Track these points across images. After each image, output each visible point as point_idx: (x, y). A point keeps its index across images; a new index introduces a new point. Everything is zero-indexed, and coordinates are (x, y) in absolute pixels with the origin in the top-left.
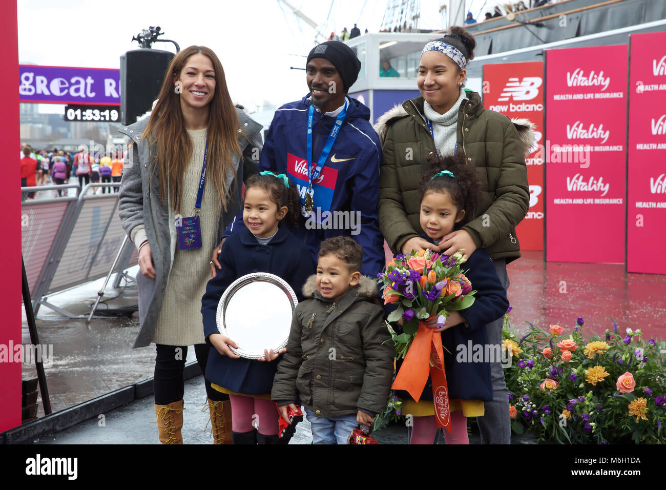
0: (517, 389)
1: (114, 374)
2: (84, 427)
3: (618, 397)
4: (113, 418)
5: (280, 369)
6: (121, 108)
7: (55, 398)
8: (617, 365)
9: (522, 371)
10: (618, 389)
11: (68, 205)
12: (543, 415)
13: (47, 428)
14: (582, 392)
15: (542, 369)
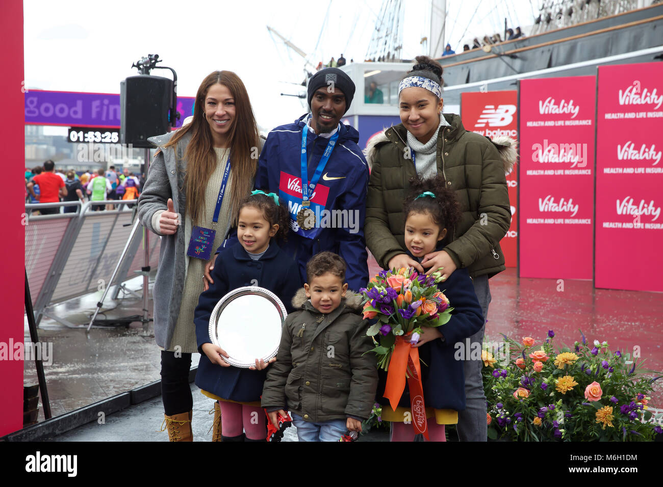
0: (491, 397)
1: (111, 381)
2: (82, 431)
3: (586, 405)
4: (109, 423)
5: (270, 376)
6: (121, 131)
7: (55, 403)
8: (586, 375)
9: (496, 380)
10: (586, 398)
11: (70, 221)
12: (516, 422)
13: (47, 432)
14: (553, 401)
15: (515, 378)
